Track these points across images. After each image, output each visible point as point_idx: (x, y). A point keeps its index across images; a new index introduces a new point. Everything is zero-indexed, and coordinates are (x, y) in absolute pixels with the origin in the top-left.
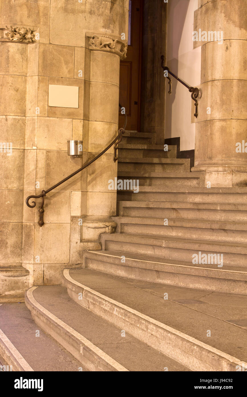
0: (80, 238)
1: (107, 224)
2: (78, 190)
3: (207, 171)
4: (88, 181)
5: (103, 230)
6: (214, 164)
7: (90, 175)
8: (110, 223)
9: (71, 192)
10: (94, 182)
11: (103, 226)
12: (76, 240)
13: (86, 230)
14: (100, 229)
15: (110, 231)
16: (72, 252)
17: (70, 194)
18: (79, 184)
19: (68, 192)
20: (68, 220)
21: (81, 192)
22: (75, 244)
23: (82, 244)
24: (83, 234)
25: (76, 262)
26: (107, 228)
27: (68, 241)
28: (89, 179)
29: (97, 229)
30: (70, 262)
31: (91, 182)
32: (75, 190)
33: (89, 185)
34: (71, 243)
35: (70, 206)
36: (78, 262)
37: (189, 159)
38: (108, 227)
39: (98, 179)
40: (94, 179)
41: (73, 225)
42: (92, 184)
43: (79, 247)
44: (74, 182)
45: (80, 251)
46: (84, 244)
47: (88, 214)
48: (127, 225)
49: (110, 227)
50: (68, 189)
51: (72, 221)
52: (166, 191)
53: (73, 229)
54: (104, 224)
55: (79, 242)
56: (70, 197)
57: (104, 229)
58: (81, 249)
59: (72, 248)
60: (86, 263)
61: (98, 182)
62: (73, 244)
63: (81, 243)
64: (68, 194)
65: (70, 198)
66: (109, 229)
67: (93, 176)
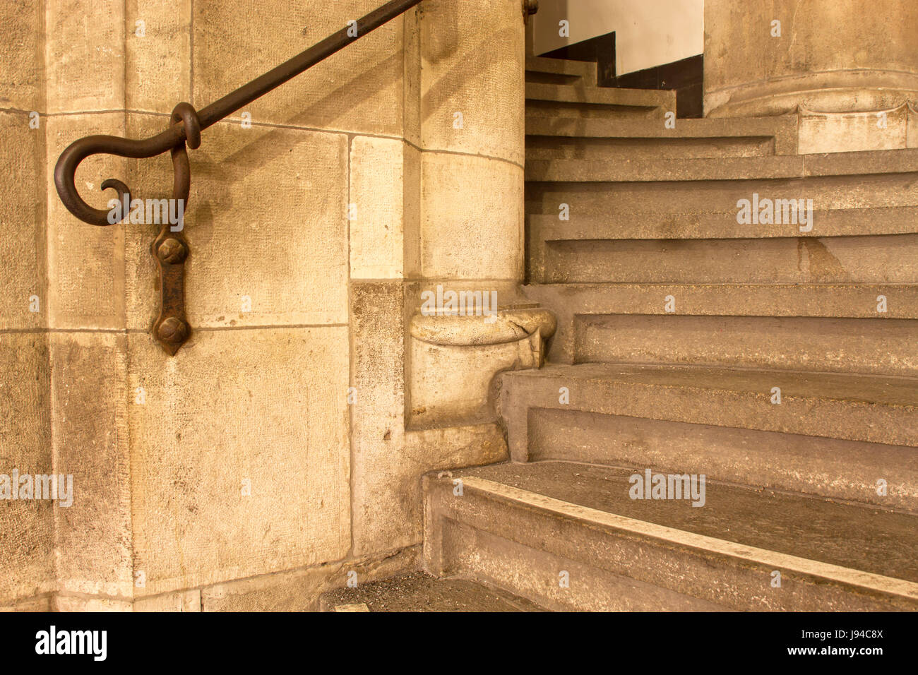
0: (401, 409)
1: (528, 321)
2: (389, 128)
3: (804, 112)
4: (423, 94)
5: (505, 355)
6: (825, 86)
7: (434, 61)
8: (538, 317)
9: (351, 136)
10: (452, 100)
11: (509, 333)
12: (383, 423)
13: (430, 359)
14: (494, 349)
15: (537, 355)
16: (361, 492)
17: (341, 151)
18: (389, 97)
19: (329, 136)
20: (338, 306)
21: (400, 145)
22: (378, 447)
23: (414, 438)
24: (416, 378)
25: (389, 543)
26: (526, 341)
27: (342, 430)
28: (429, 80)
29: (479, 353)
30: (356, 552)
31: (441, 100)
32: (370, 129)
33: (428, 114)
34: (355, 441)
35: (343, 227)
36: (397, 544)
37: (674, 93)
38: (528, 333)
39: (471, 88)
40: (452, 86)
41: (365, 333)
42: (441, 111)
43: (399, 456)
44: (361, 77)
45: (404, 480)
46: (422, 438)
47: (429, 273)
48: (600, 325)
49: (537, 336)
50: (329, 119)
51: (357, 310)
52: (704, 176)
53: (366, 358)
54: (515, 319)
55: (398, 428)
56: (342, 166)
57: (511, 347)
58: (408, 468)
59: (360, 469)
60: (449, 548)
61: (470, 104)
62: (369, 447)
63: (411, 436)
64: (334, 151)
65: (341, 175)
66: (533, 349)
67: (446, 67)
